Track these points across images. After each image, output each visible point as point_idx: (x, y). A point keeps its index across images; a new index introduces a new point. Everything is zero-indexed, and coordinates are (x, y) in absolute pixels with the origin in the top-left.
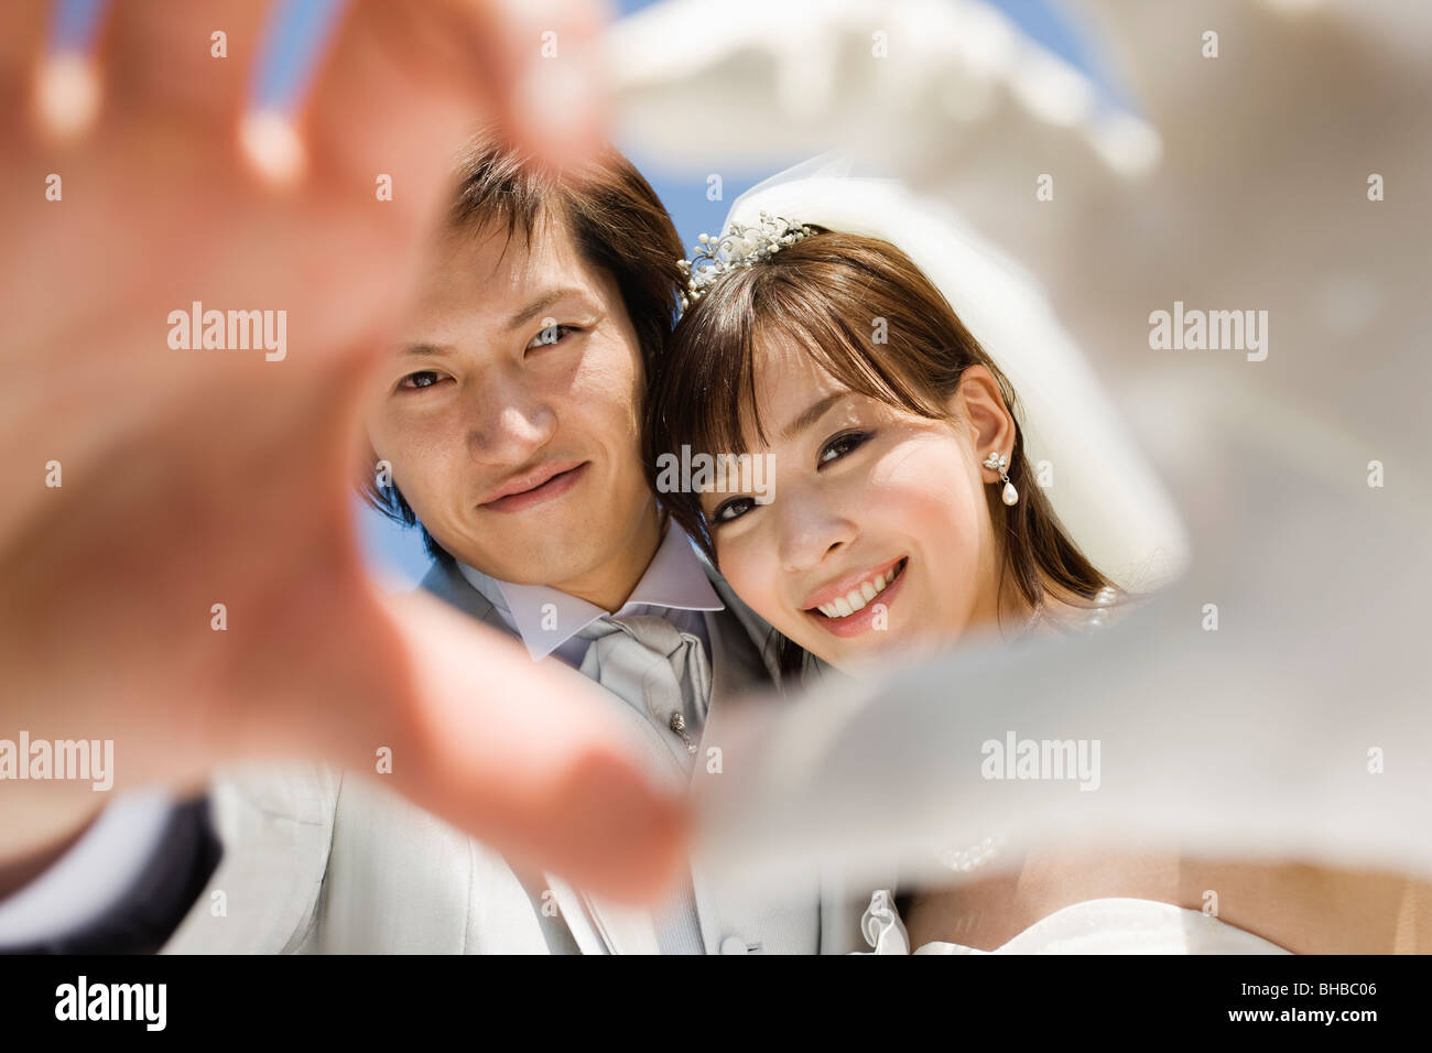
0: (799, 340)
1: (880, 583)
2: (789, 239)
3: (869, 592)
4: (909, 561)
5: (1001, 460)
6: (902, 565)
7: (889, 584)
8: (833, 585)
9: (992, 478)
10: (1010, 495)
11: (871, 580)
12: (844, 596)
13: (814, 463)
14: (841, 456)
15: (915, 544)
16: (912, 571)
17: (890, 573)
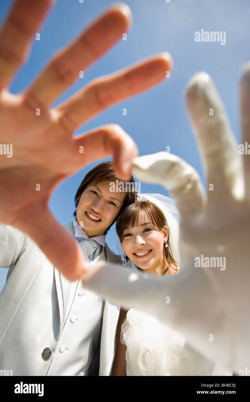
0: (146, 213)
1: (147, 252)
2: (146, 201)
3: (145, 253)
4: (152, 250)
5: (166, 240)
6: (151, 250)
7: (148, 253)
8: (140, 250)
9: (165, 243)
10: (166, 246)
11: (146, 251)
12: (141, 253)
13: (143, 232)
14: (146, 231)
15: (154, 248)
16: (152, 252)
17: (149, 251)
